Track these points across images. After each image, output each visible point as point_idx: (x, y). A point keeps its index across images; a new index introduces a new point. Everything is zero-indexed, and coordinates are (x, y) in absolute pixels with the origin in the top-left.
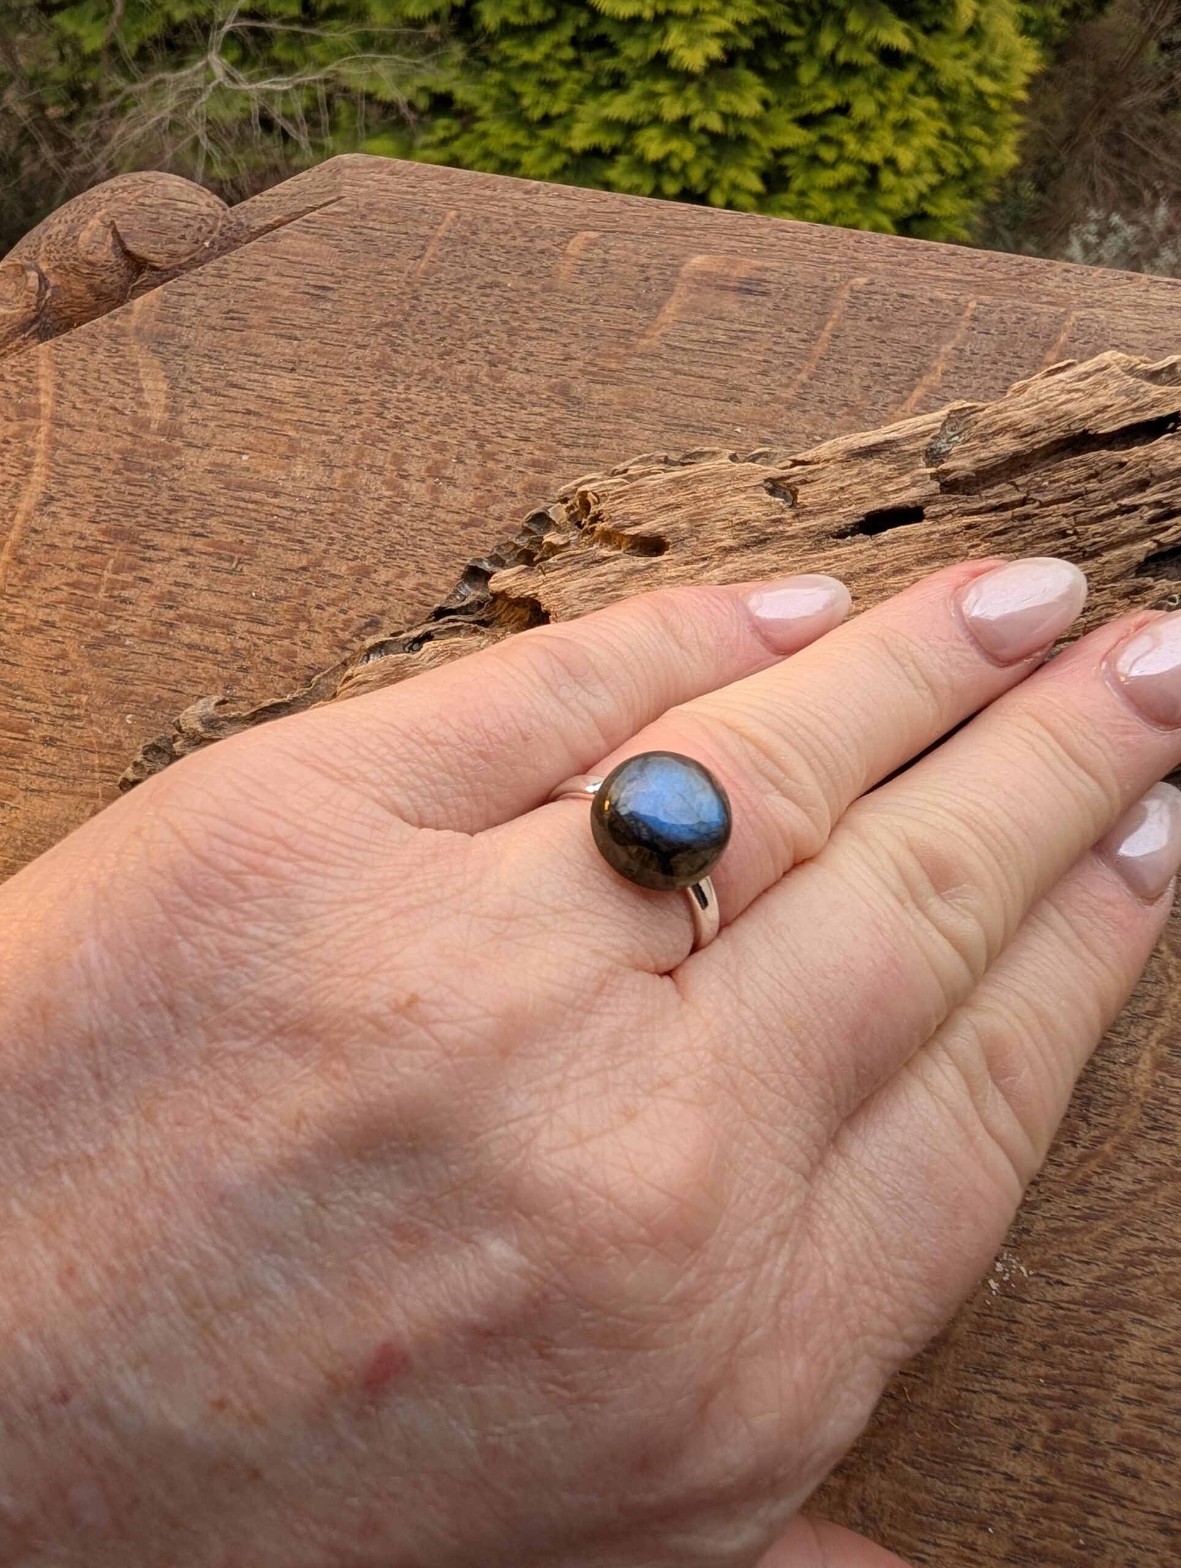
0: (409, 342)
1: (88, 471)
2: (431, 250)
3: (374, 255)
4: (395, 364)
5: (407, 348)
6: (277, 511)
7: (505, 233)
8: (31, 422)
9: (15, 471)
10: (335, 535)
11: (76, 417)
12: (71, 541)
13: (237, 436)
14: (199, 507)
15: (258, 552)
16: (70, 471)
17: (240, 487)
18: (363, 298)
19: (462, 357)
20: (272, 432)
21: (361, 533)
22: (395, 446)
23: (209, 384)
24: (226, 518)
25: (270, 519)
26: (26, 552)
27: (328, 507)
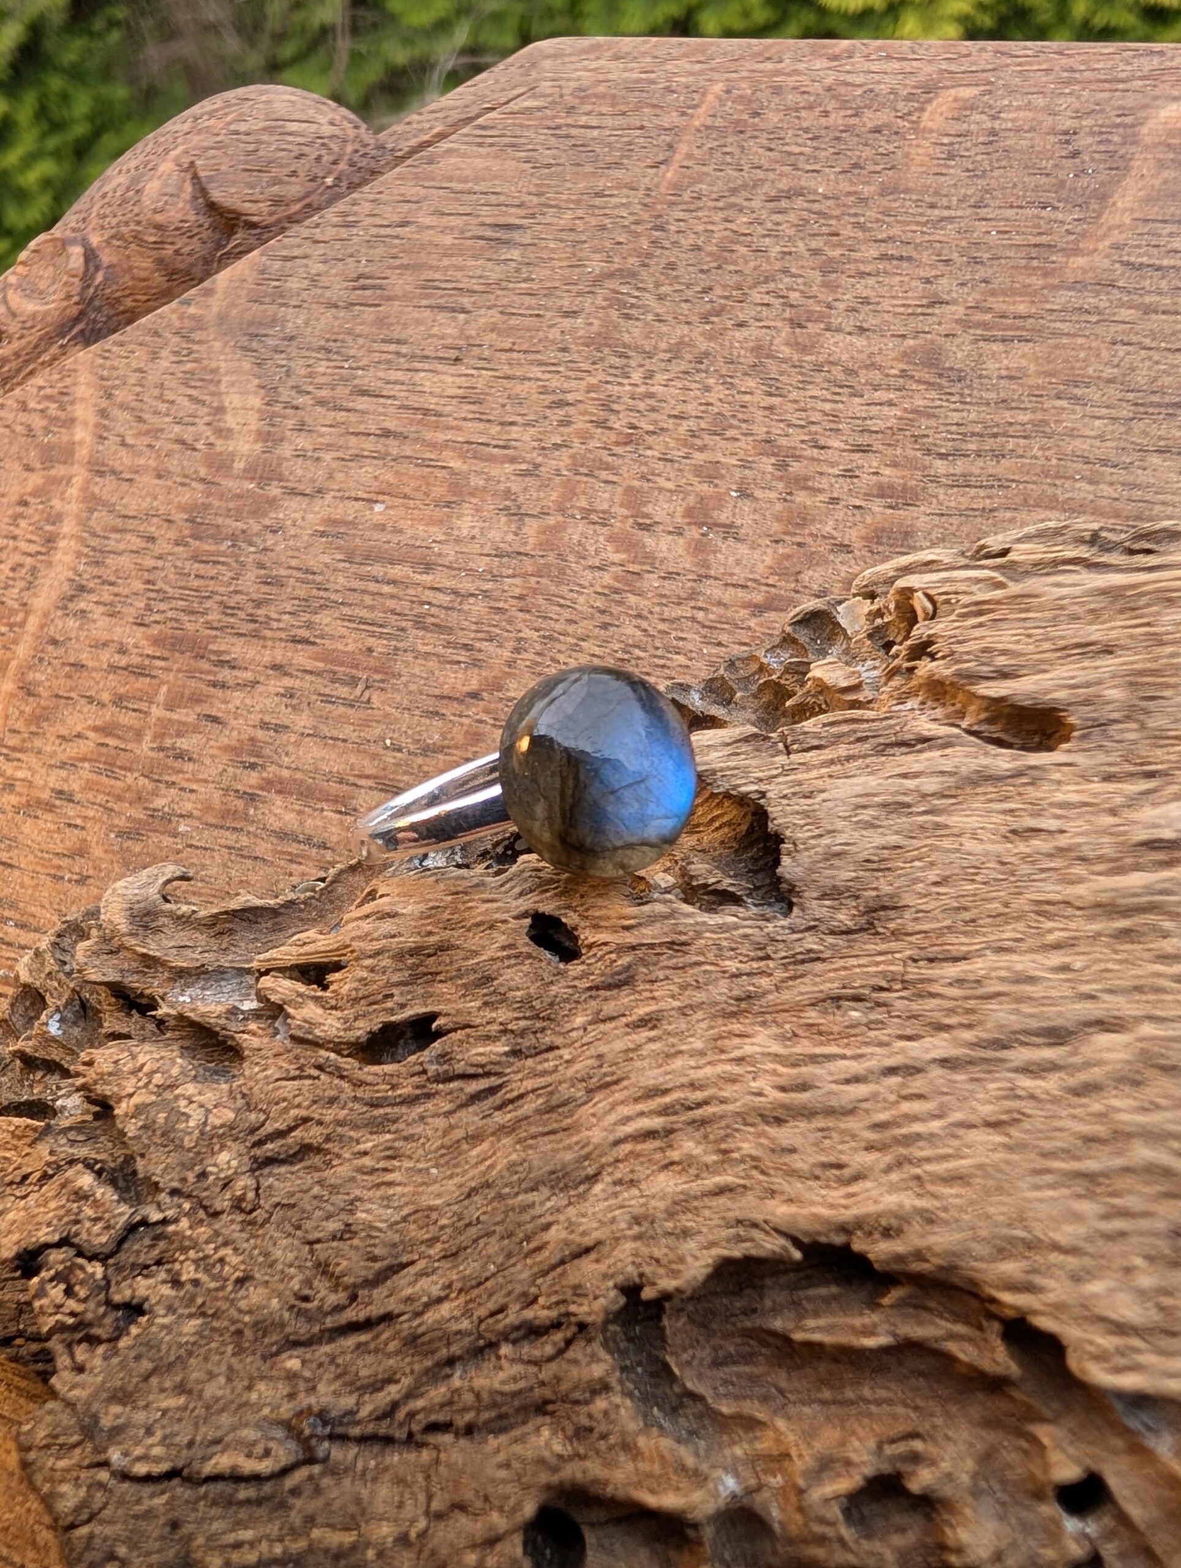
0: (649, 300)
1: (136, 542)
2: (683, 149)
3: (589, 168)
4: (627, 338)
5: (646, 310)
6: (429, 595)
7: (810, 107)
8: (59, 470)
9: (33, 548)
10: (527, 633)
11: (124, 459)
12: (107, 656)
13: (366, 474)
14: (302, 593)
15: (398, 667)
16: (112, 544)
17: (369, 558)
18: (573, 236)
19: (741, 317)
20: (425, 463)
21: (571, 629)
22: (629, 473)
23: (324, 393)
24: (346, 610)
25: (418, 610)
26: (40, 677)
27: (514, 586)
